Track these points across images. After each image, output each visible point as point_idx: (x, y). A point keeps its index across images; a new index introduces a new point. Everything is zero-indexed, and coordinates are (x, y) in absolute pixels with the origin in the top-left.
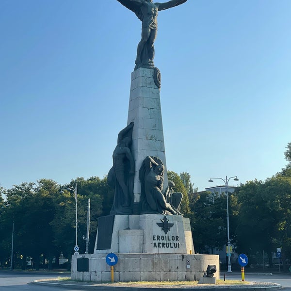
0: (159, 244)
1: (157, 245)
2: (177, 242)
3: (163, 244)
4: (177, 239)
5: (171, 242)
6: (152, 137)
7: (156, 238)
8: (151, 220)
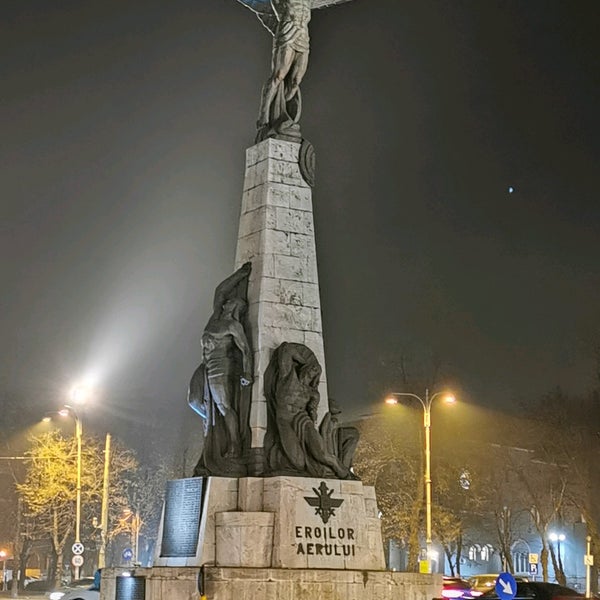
0: (309, 545)
1: (305, 549)
2: (351, 542)
3: (319, 547)
4: (350, 536)
5: (337, 541)
6: (292, 298)
7: (302, 532)
8: (293, 490)
